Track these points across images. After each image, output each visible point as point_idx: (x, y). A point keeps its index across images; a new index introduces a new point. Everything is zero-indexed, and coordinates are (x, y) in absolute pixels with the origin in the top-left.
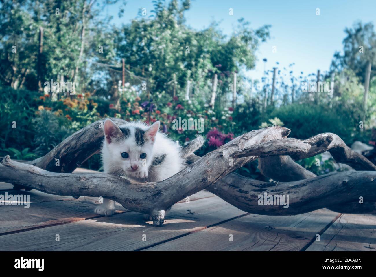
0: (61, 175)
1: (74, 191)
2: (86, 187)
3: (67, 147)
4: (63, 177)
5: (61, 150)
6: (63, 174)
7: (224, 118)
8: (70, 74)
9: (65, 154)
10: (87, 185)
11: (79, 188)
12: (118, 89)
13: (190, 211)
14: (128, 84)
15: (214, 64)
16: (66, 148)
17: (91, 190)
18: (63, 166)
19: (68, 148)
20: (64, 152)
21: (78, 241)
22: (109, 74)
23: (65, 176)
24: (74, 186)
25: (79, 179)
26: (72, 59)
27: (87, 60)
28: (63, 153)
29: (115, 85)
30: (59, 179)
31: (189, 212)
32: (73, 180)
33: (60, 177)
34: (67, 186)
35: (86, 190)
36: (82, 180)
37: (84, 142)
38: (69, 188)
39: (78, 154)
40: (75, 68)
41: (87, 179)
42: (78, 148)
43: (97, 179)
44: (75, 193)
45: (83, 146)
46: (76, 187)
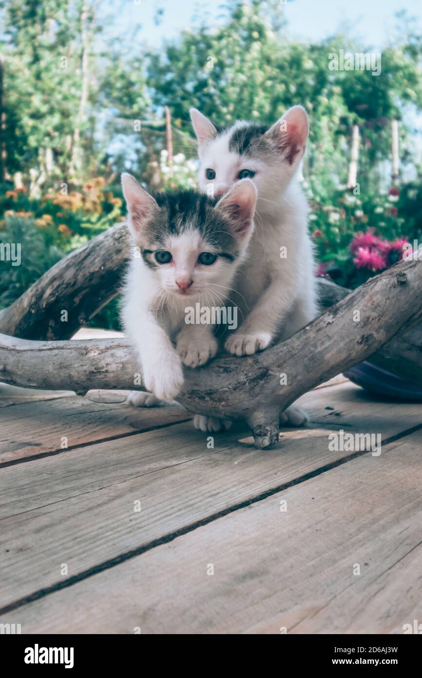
0: (45, 345)
1: (75, 379)
2: (100, 368)
3: (56, 284)
4: (50, 349)
5: (43, 292)
6: (50, 342)
7: (379, 210)
8: (63, 144)
9: (52, 299)
10: (103, 363)
11: (85, 371)
12: (159, 167)
13: (332, 409)
14: (180, 157)
15: (351, 105)
16: (55, 286)
17: (111, 375)
18: (51, 326)
19: (58, 286)
20: (50, 295)
21: (87, 495)
22: (142, 140)
23: (55, 346)
24: (74, 368)
25: (84, 352)
26: (65, 114)
27: (95, 114)
28: (48, 298)
29: (153, 161)
30: (42, 354)
31: (330, 412)
32: (72, 355)
33: (43, 350)
34: (61, 368)
35: (102, 376)
36: (92, 354)
37: (92, 270)
38: (63, 373)
39: (81, 297)
40: (72, 133)
41: (102, 352)
42: (79, 285)
43: (125, 350)
44: (78, 384)
45: (91, 280)
46: (79, 370)
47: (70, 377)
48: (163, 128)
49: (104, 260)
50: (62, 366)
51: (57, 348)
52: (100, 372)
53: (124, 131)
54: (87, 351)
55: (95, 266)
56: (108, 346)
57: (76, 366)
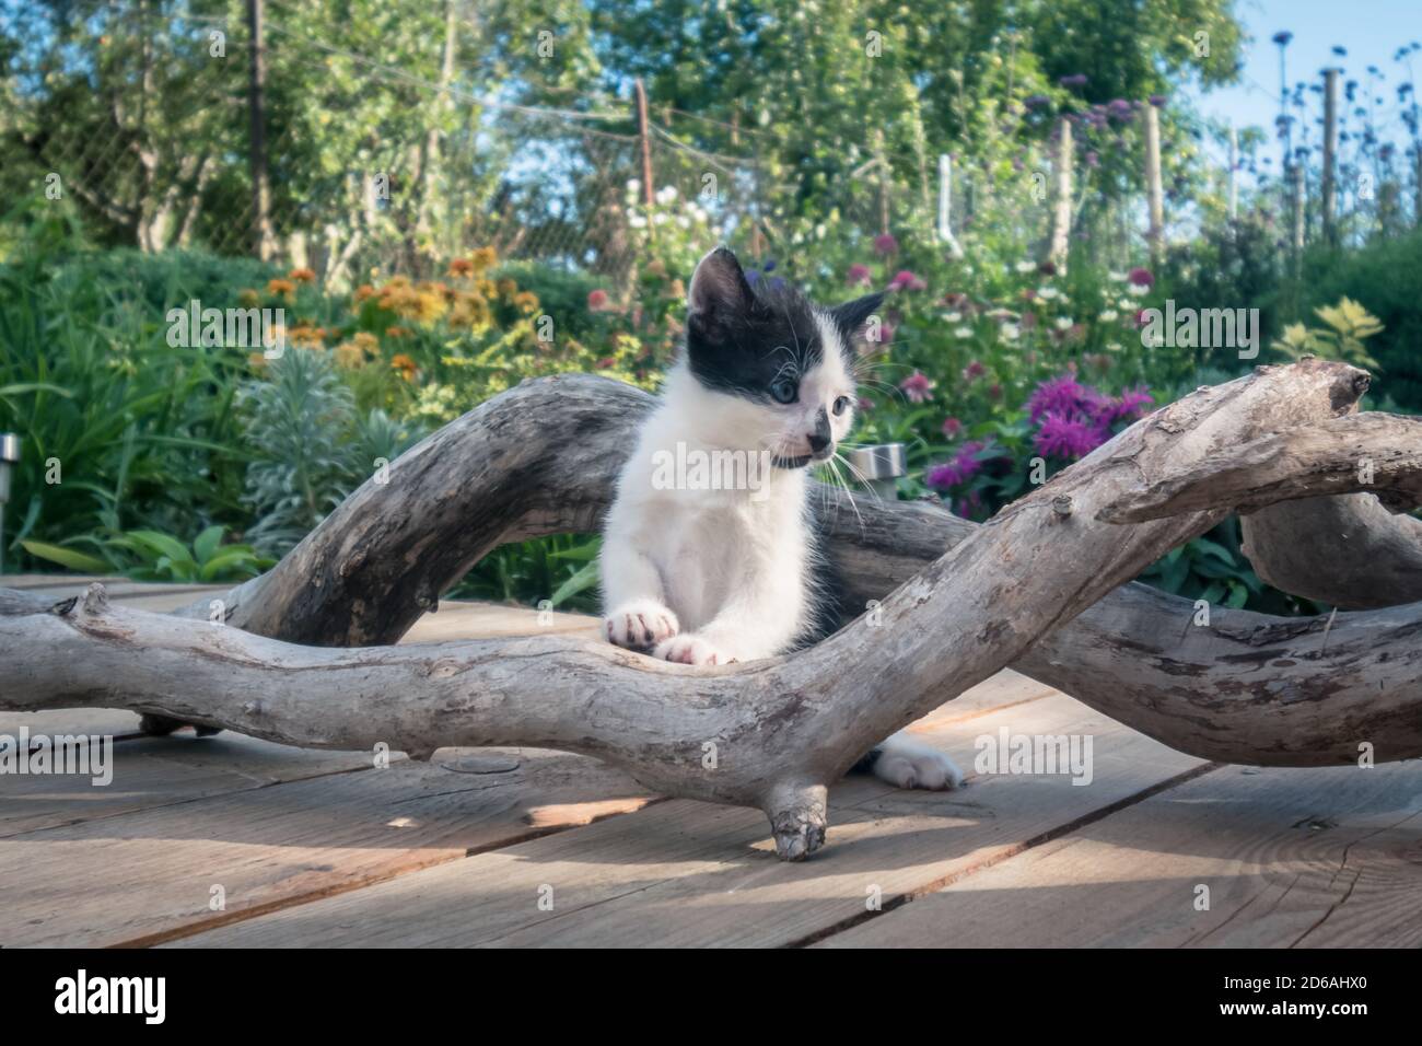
0: (343, 658)
1: (407, 726)
2: (459, 704)
3: (366, 524)
4: (354, 666)
5: (339, 542)
6: (354, 650)
9: (359, 557)
10: (463, 694)
11: (427, 710)
12: (624, 217)
14: (668, 195)
15: (1054, 71)
16: (365, 529)
17: (482, 717)
18: (358, 614)
19: (371, 530)
20: (354, 547)
23: (364, 659)
24: (404, 703)
25: (426, 670)
28: (349, 555)
29: (612, 202)
30: (337, 675)
32: (399, 677)
33: (340, 667)
34: (376, 705)
35: (461, 720)
36: (441, 675)
37: (442, 494)
38: (382, 716)
39: (420, 551)
40: (423, 139)
41: (463, 669)
42: (416, 525)
43: (509, 664)
44: (414, 737)
45: (440, 515)
46: (414, 707)
47: (396, 723)
48: (632, 128)
49: (467, 472)
50: (379, 701)
51: (369, 663)
52: (458, 711)
53: (544, 130)
54: (430, 667)
55: (449, 485)
56: (475, 656)
57: (408, 699)
